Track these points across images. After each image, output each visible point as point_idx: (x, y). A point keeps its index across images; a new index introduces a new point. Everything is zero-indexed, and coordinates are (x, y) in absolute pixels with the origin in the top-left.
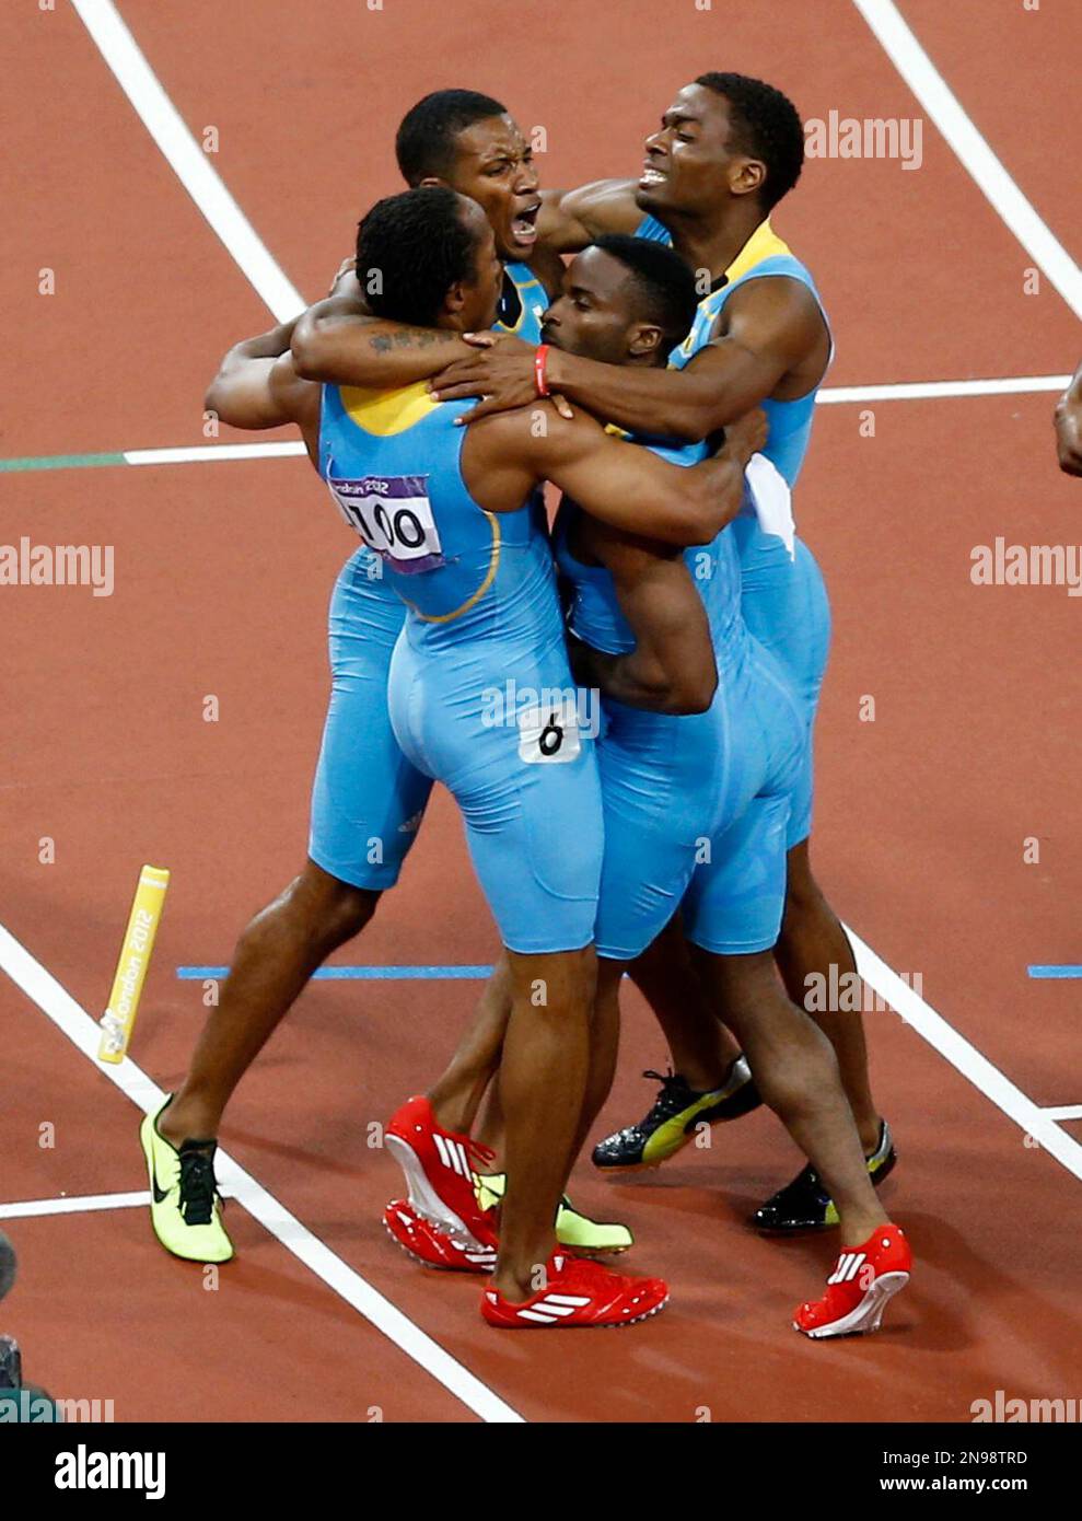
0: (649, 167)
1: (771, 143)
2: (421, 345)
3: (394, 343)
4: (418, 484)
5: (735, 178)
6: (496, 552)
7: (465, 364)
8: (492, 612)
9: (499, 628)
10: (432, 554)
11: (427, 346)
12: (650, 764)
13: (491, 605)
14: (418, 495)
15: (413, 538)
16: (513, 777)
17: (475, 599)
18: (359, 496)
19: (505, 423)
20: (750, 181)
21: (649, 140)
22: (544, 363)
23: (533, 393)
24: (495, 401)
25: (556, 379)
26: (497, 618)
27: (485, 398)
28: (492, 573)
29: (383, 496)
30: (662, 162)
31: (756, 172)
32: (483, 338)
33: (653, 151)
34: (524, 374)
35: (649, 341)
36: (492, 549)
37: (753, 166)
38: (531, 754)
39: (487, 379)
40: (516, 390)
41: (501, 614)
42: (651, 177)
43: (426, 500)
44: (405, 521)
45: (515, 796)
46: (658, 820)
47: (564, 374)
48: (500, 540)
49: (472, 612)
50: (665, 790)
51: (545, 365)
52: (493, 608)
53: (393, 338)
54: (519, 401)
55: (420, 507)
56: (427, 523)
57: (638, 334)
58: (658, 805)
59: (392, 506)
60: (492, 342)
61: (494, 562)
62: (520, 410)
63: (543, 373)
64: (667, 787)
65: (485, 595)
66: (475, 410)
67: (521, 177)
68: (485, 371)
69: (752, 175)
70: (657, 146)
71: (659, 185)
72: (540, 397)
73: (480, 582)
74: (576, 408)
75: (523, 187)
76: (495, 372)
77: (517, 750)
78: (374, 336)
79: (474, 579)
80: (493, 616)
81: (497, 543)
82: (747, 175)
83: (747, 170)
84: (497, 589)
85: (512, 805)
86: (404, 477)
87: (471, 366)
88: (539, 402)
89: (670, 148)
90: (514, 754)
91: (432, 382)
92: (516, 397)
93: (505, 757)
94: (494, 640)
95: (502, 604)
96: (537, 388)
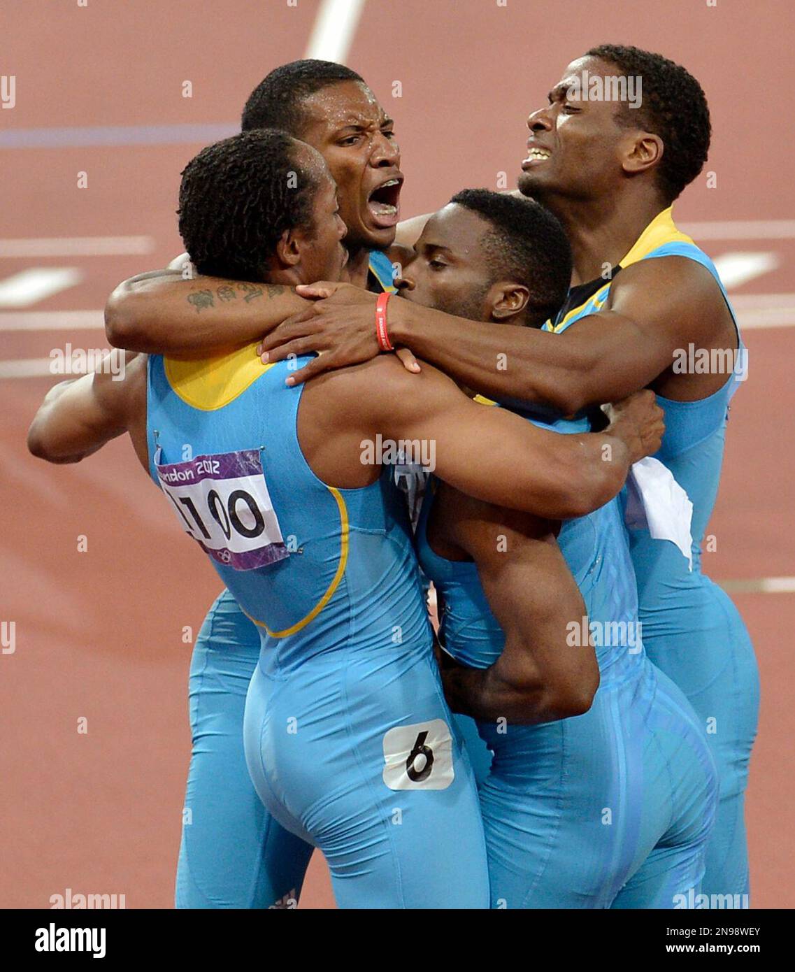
0: (532, 145)
1: (669, 116)
2: (247, 299)
3: (216, 299)
4: (252, 459)
5: (626, 154)
6: (345, 538)
7: (299, 318)
8: (346, 615)
9: (356, 634)
10: (273, 544)
11: (254, 301)
12: (537, 797)
13: (346, 605)
14: (253, 472)
15: (250, 525)
16: (378, 807)
17: (326, 599)
18: (190, 482)
19: (343, 381)
20: (645, 158)
21: (531, 116)
22: (386, 312)
23: (373, 347)
24: (332, 356)
25: (399, 328)
26: (353, 623)
27: (321, 354)
28: (343, 563)
29: (216, 477)
30: (546, 138)
31: (650, 147)
32: (317, 289)
33: (537, 127)
34: (364, 324)
35: (514, 304)
36: (340, 534)
37: (647, 140)
38: (398, 780)
39: (321, 331)
40: (353, 343)
41: (357, 617)
42: (535, 157)
43: (262, 477)
44: (241, 504)
45: (381, 829)
46: (547, 863)
47: (409, 324)
48: (349, 522)
49: (325, 616)
50: (552, 827)
51: (386, 313)
52: (348, 609)
53: (215, 294)
54: (359, 355)
55: (255, 485)
56: (264, 504)
57: (501, 296)
58: (547, 845)
59: (225, 488)
60: (328, 293)
61: (344, 551)
62: (360, 366)
63: (385, 322)
64: (556, 823)
65: (337, 592)
66: (309, 367)
67: (377, 147)
68: (319, 322)
69: (646, 150)
70: (540, 121)
71: (541, 163)
72: (382, 352)
73: (329, 577)
74: (423, 363)
75: (379, 158)
76: (331, 322)
77: (381, 775)
78: (192, 292)
79: (322, 573)
80: (348, 620)
81: (345, 527)
82: (641, 151)
83: (642, 146)
84: (350, 585)
85: (380, 839)
86: (236, 452)
87: (304, 320)
88: (380, 357)
89: (554, 122)
90: (378, 779)
91: (262, 343)
92: (354, 350)
93: (367, 784)
94: (351, 649)
95: (358, 604)
96: (377, 340)
